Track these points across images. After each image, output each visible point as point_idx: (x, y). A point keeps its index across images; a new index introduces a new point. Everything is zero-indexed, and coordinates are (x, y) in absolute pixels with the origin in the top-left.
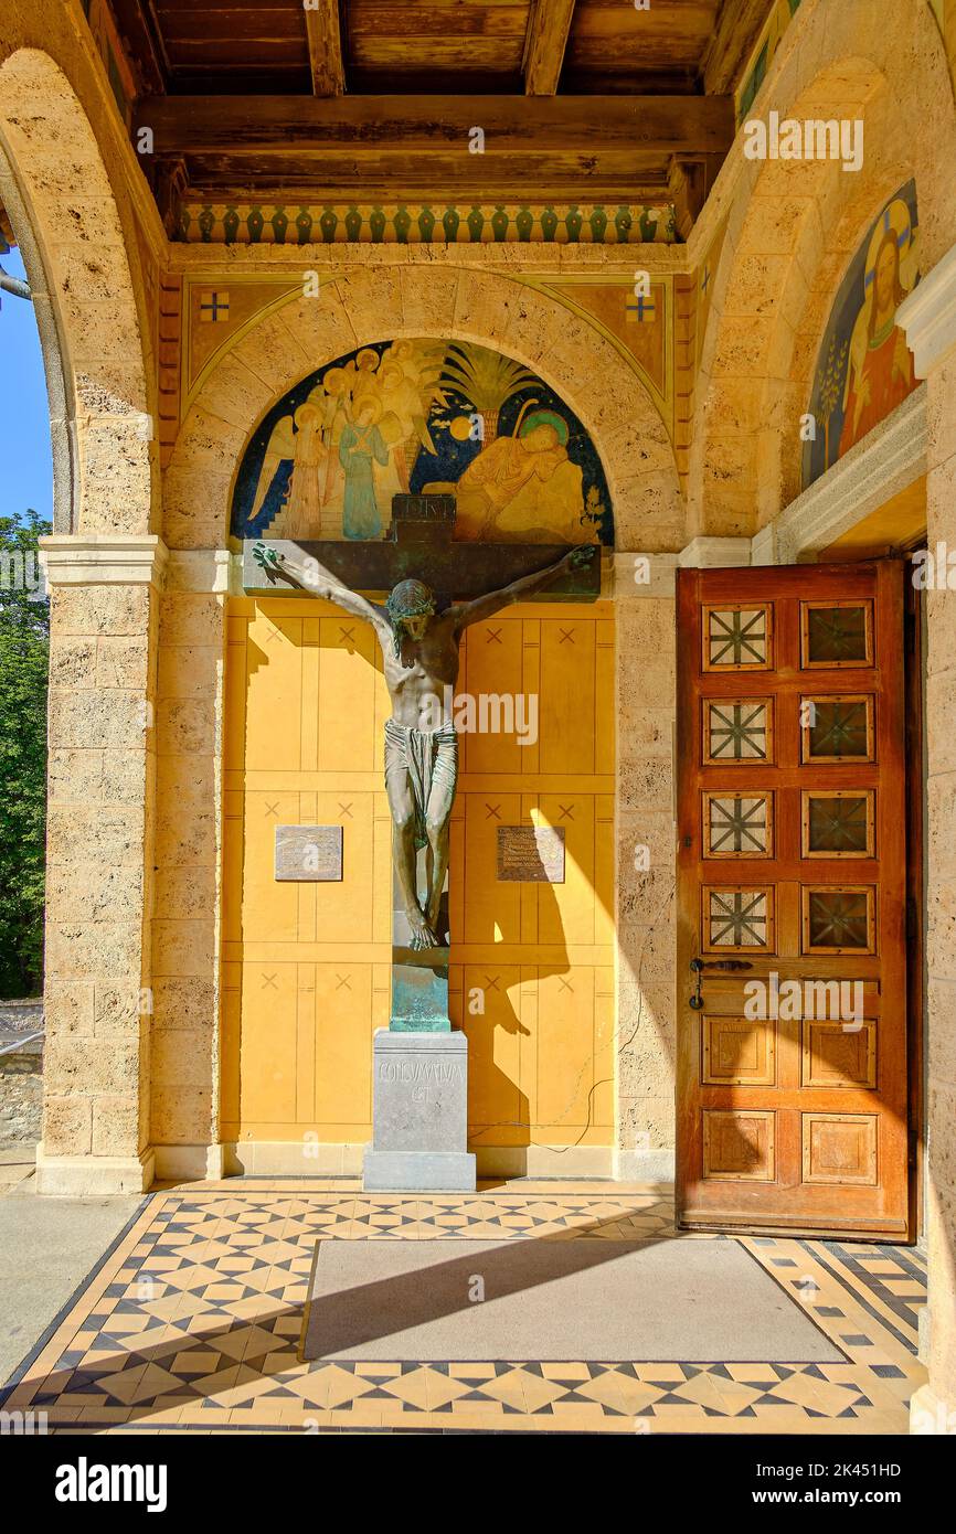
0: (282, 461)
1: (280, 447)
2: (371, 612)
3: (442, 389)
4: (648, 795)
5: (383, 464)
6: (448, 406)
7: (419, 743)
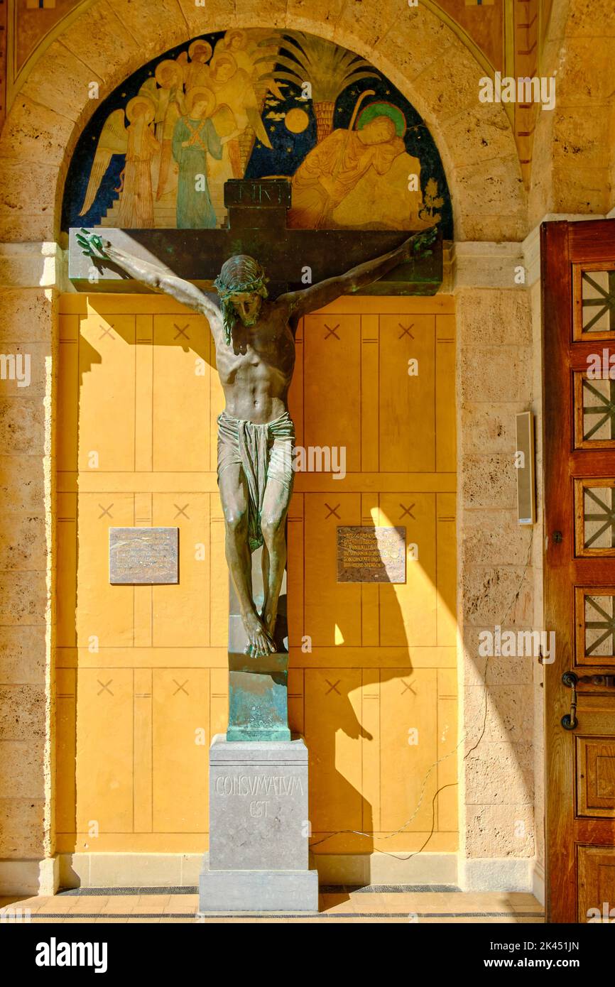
0: (114, 156)
1: (111, 142)
2: (202, 298)
3: (276, 80)
4: (492, 492)
5: (218, 157)
6: (283, 98)
7: (253, 436)
